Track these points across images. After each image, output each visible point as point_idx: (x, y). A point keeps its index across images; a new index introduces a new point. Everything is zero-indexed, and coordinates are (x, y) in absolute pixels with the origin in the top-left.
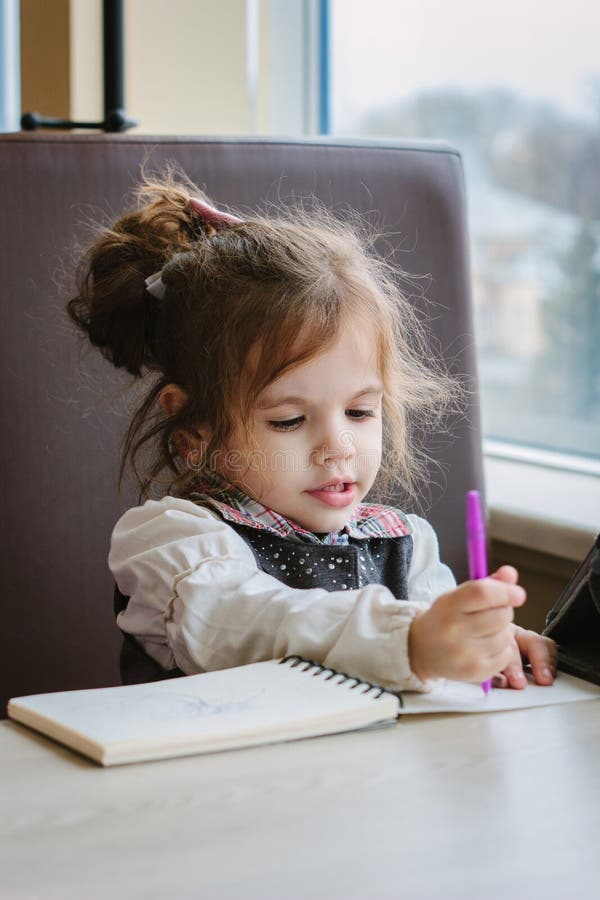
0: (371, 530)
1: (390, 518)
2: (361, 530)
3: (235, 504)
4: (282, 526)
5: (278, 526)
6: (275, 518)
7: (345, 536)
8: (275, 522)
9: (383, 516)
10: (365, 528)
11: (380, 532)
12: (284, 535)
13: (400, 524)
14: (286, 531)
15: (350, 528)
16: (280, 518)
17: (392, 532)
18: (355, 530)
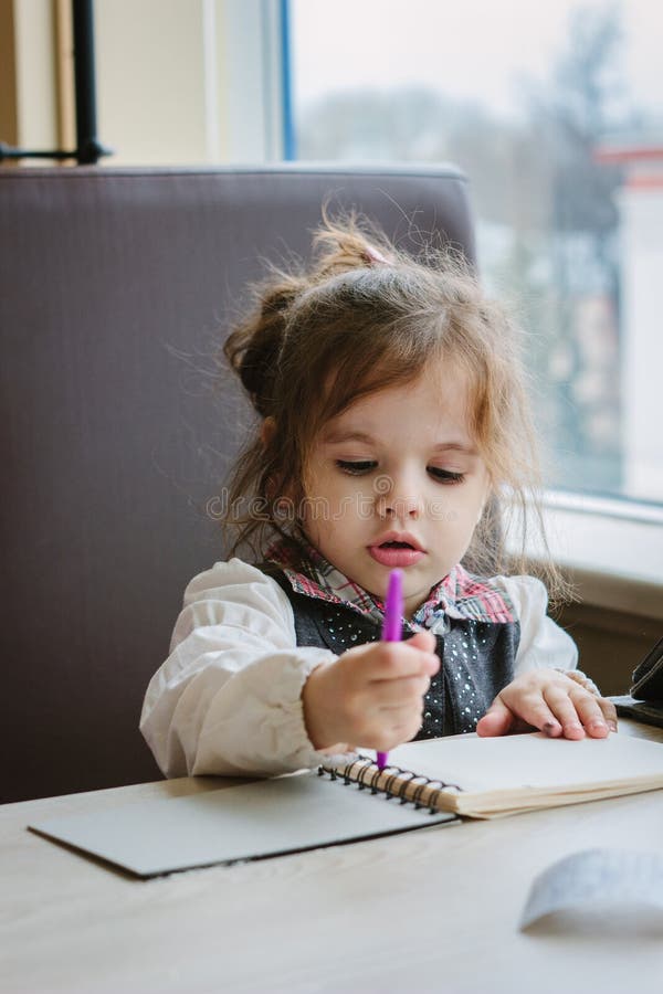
0: (470, 611)
1: (494, 603)
2: (459, 609)
3: (315, 576)
4: (364, 602)
5: (361, 601)
6: (358, 592)
7: (441, 611)
8: (358, 597)
9: (486, 599)
10: (464, 609)
11: (479, 615)
12: (364, 612)
13: (504, 608)
14: (368, 608)
15: (446, 604)
16: (363, 593)
17: (493, 617)
18: (453, 608)
